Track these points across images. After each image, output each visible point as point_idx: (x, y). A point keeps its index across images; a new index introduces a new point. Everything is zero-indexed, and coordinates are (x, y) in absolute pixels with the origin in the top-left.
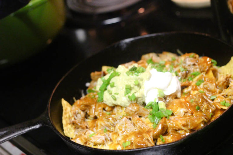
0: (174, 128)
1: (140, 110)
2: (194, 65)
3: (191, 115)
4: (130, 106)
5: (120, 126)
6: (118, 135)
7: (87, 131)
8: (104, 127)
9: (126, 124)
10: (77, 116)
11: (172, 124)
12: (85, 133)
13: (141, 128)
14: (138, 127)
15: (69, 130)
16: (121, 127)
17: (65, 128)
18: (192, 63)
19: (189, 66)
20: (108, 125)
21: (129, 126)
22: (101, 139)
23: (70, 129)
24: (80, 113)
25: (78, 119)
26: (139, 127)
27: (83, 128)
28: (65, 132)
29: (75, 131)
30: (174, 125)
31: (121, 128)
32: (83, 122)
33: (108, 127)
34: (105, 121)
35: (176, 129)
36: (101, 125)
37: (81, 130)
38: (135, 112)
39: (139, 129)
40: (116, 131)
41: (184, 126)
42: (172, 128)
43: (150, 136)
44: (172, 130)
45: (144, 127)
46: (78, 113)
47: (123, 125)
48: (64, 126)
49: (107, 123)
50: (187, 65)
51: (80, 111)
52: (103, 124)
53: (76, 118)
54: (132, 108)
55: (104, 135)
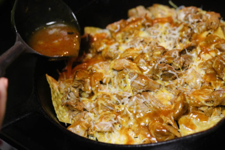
0: (195, 105)
1: (150, 83)
2: (198, 22)
3: (209, 85)
4: (138, 79)
5: (130, 108)
6: (129, 118)
7: (85, 114)
8: (105, 106)
9: (138, 105)
10: (69, 95)
11: (193, 100)
12: (83, 116)
13: (156, 108)
14: (152, 106)
15: (61, 113)
16: (132, 108)
17: (57, 112)
18: (196, 20)
19: (193, 23)
20: (111, 104)
21: (141, 107)
22: (108, 126)
23: (63, 112)
24: (73, 92)
25: (72, 99)
26: (154, 107)
27: (80, 111)
28: (58, 117)
29: (69, 115)
30: (196, 102)
31: (131, 110)
32: (78, 103)
33: (111, 107)
34: (106, 100)
35: (198, 106)
36: (102, 104)
37: (77, 114)
38: (145, 86)
39: (153, 109)
40: (125, 113)
41: (207, 101)
42: (192, 105)
43: (171, 119)
44: (193, 107)
45: (160, 106)
46: (70, 92)
47: (133, 105)
48: (55, 109)
49: (109, 102)
50: (190, 23)
51: (72, 89)
52: (105, 104)
53: (69, 98)
54: (140, 82)
55: (110, 121)
